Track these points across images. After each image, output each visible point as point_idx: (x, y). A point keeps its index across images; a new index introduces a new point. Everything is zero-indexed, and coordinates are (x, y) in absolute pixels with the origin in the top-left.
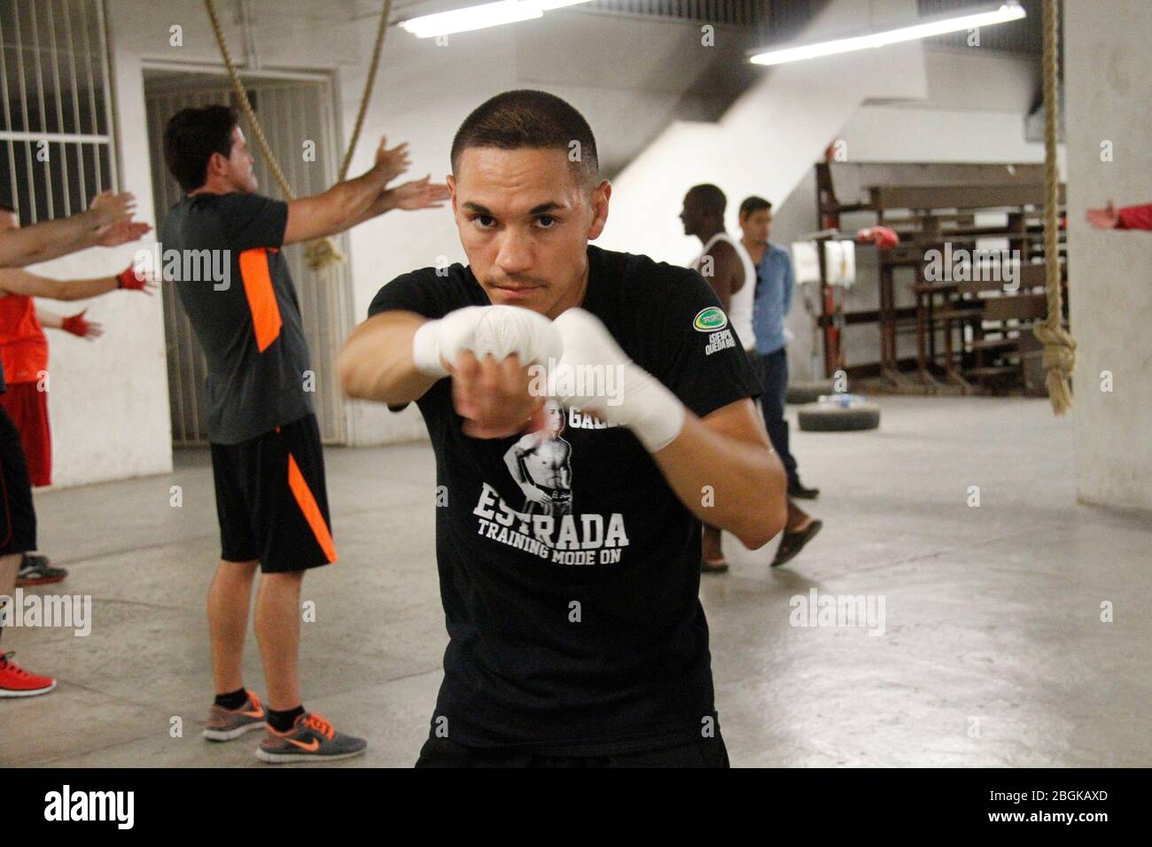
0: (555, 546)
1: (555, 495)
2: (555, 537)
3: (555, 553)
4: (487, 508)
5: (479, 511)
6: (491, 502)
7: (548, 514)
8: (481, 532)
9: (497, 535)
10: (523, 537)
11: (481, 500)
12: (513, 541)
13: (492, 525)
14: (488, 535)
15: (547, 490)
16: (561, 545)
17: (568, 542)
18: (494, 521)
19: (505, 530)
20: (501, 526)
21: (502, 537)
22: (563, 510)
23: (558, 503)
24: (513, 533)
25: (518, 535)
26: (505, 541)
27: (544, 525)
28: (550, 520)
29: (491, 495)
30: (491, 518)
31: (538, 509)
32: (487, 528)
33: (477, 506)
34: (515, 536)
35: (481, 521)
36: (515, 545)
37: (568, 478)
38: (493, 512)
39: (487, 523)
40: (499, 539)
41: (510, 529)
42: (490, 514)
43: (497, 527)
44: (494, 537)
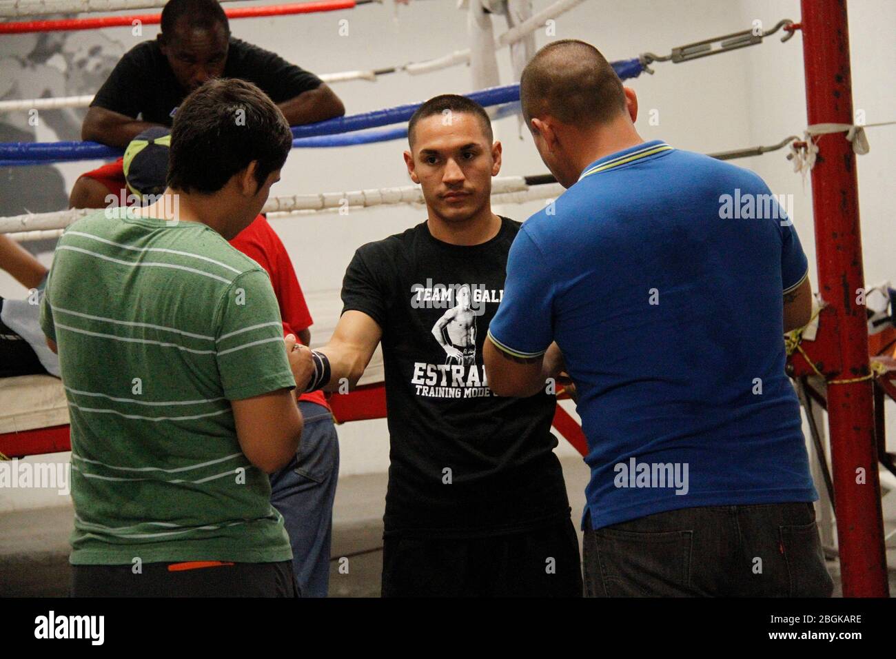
0: (466, 384)
1: (465, 351)
2: (465, 379)
3: (466, 390)
4: (419, 377)
5: (414, 381)
6: (422, 373)
7: (461, 364)
8: (418, 393)
9: (428, 393)
10: (443, 388)
11: (415, 373)
12: (438, 394)
13: (424, 387)
14: (423, 394)
15: (461, 349)
16: (469, 383)
17: (473, 382)
18: (425, 385)
19: (432, 388)
20: (430, 387)
21: (432, 394)
22: (470, 361)
23: (467, 357)
24: (437, 388)
25: (440, 388)
26: (433, 396)
27: (458, 371)
28: (462, 368)
29: (421, 369)
30: (423, 384)
31: (454, 362)
32: (421, 390)
33: (412, 378)
34: (438, 390)
35: (417, 386)
36: (440, 396)
37: (474, 335)
38: (424, 379)
39: (421, 387)
40: (430, 395)
41: (435, 386)
42: (422, 382)
43: (427, 388)
44: (427, 395)
